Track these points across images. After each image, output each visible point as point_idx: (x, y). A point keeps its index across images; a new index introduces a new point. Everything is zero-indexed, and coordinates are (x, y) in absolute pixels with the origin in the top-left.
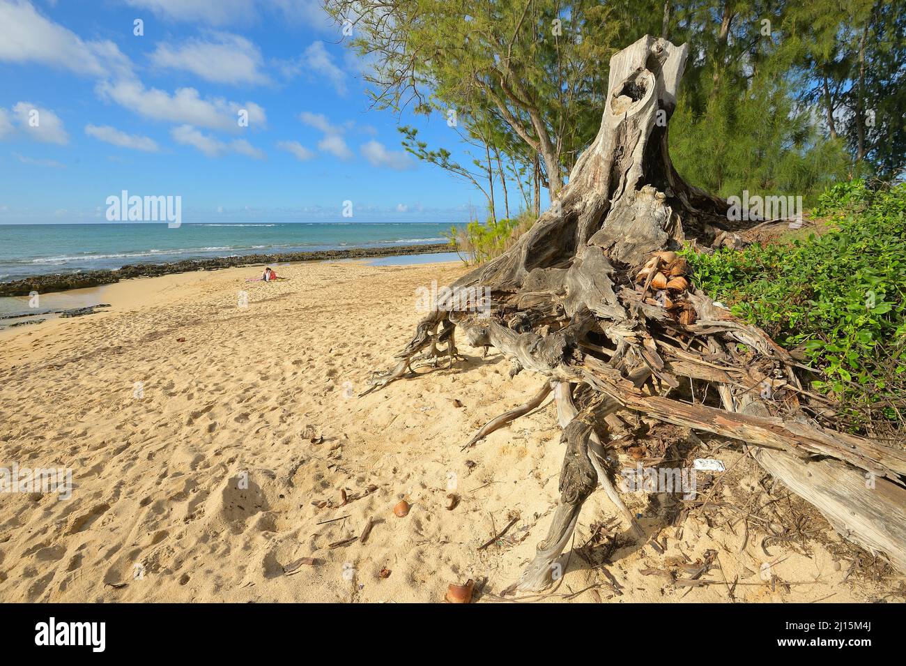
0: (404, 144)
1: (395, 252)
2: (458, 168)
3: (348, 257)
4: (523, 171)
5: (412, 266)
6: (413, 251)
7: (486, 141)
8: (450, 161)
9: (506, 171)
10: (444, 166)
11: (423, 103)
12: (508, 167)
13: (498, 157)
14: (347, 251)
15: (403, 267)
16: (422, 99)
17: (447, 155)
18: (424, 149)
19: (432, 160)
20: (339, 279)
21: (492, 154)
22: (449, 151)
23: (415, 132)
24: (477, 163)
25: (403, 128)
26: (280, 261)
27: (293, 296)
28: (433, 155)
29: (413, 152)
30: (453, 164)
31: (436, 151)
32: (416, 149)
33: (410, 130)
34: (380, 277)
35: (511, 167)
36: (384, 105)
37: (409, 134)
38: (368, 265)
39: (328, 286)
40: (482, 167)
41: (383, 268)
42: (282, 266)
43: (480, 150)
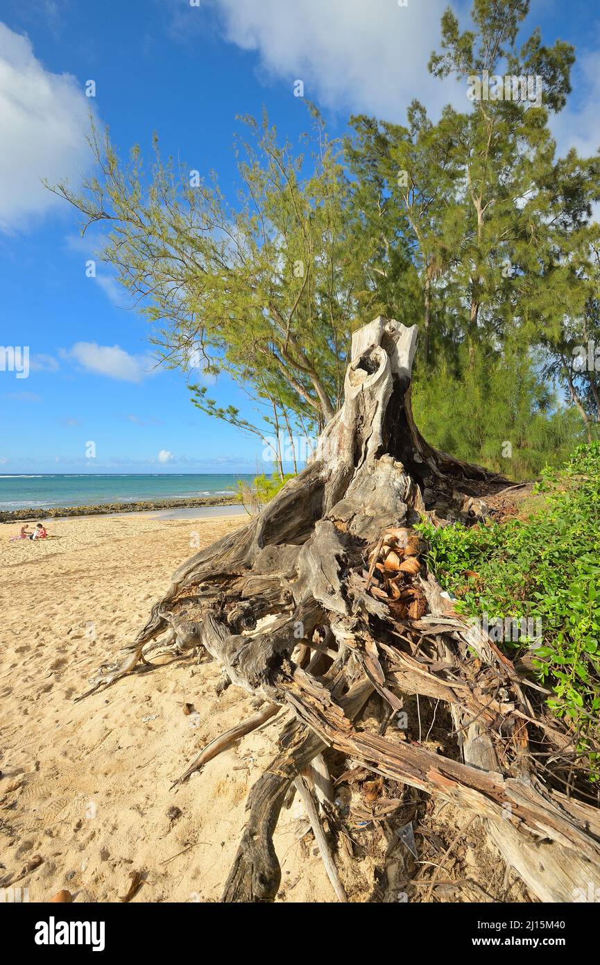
0: (193, 401)
1: (185, 505)
2: (247, 424)
3: (133, 510)
4: (310, 427)
5: (201, 519)
6: (204, 503)
7: (273, 400)
8: (238, 417)
9: (293, 427)
10: (232, 422)
11: (211, 364)
12: (296, 423)
13: (285, 415)
14: (134, 505)
15: (191, 521)
16: (211, 361)
17: (236, 412)
18: (213, 406)
19: (221, 416)
20: (117, 536)
21: (280, 411)
22: (236, 408)
23: (204, 390)
24: (267, 420)
25: (193, 386)
26: (57, 515)
27: (59, 557)
28: (222, 411)
29: (203, 409)
30: (240, 420)
31: (225, 408)
32: (205, 406)
33: (200, 388)
34: (162, 534)
35: (300, 423)
36: (173, 364)
37: (199, 391)
38: (153, 519)
39: (102, 544)
40: (272, 423)
41: (169, 522)
42: (58, 522)
43: (267, 407)
